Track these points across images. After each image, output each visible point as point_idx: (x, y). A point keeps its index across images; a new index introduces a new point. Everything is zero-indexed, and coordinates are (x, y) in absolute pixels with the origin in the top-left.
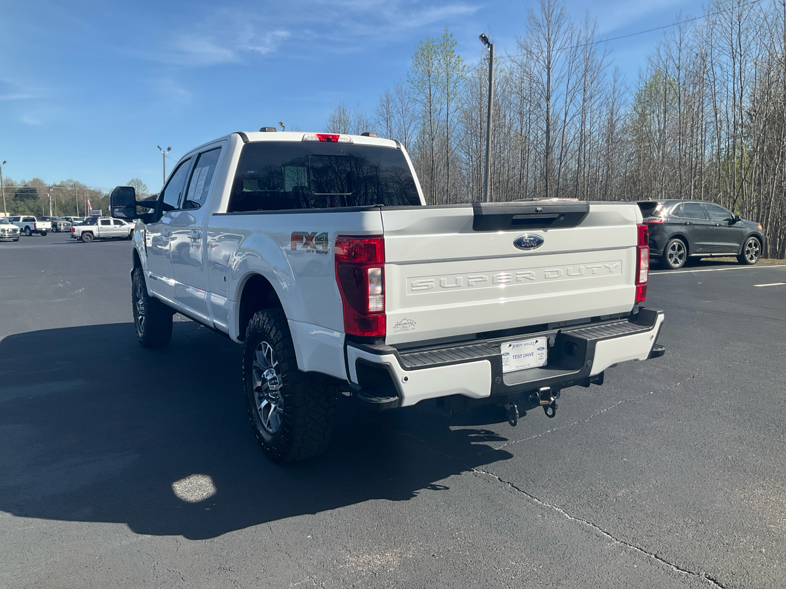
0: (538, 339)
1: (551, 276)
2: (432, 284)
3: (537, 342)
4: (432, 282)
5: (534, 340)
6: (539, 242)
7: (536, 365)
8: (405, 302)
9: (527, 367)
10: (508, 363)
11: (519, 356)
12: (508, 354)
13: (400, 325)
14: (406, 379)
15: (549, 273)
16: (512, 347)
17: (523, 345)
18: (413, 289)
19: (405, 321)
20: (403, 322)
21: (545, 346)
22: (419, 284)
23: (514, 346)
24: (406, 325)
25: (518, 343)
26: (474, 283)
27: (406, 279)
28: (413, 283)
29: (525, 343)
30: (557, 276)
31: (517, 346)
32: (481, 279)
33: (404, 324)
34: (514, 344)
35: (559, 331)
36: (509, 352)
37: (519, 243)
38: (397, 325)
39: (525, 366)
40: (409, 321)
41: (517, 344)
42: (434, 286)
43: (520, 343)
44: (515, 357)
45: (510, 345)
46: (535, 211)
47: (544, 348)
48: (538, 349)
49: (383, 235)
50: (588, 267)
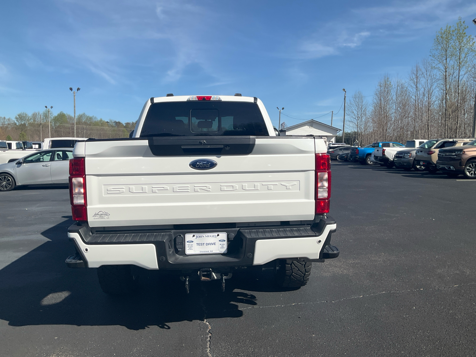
0: (221, 234)
1: (225, 189)
2: (123, 190)
3: (218, 235)
4: (123, 188)
5: (216, 234)
6: (212, 165)
7: (218, 252)
8: (102, 200)
9: (210, 252)
10: (192, 248)
11: (202, 244)
12: (193, 242)
13: (97, 215)
14: (87, 250)
15: (225, 187)
16: (195, 237)
17: (205, 236)
18: (108, 192)
19: (101, 213)
20: (100, 213)
21: (226, 239)
22: (112, 190)
23: (197, 237)
24: (103, 216)
25: (201, 235)
26: (157, 191)
27: (103, 186)
28: (108, 188)
29: (206, 235)
30: (232, 189)
31: (200, 237)
32: (163, 189)
33: (101, 214)
34: (197, 235)
35: (239, 230)
36: (193, 241)
37: (194, 165)
38: (96, 215)
39: (208, 251)
40: (105, 213)
41: (199, 235)
42: (124, 191)
43: (202, 235)
44: (198, 244)
45: (194, 236)
46: (199, 143)
47: (225, 241)
48: (220, 241)
49: (85, 157)
50: (263, 184)
